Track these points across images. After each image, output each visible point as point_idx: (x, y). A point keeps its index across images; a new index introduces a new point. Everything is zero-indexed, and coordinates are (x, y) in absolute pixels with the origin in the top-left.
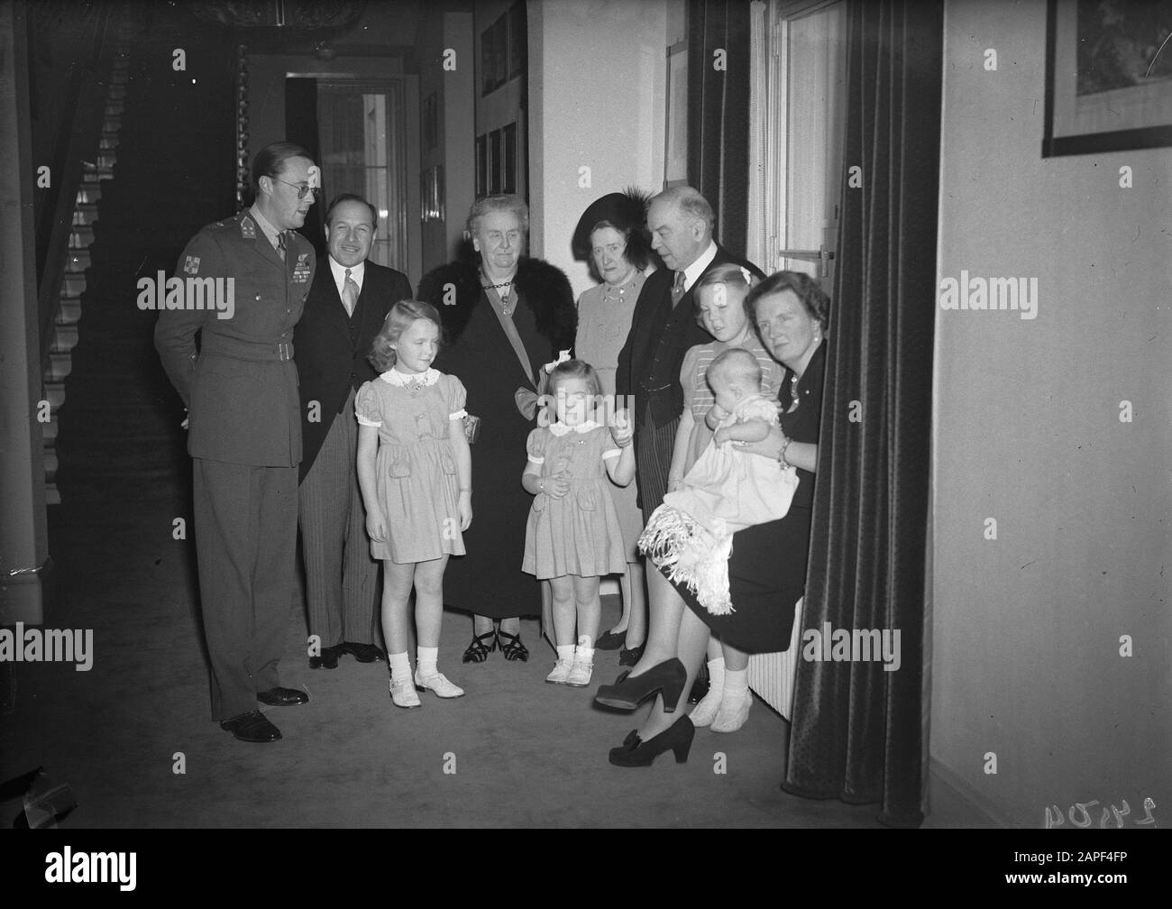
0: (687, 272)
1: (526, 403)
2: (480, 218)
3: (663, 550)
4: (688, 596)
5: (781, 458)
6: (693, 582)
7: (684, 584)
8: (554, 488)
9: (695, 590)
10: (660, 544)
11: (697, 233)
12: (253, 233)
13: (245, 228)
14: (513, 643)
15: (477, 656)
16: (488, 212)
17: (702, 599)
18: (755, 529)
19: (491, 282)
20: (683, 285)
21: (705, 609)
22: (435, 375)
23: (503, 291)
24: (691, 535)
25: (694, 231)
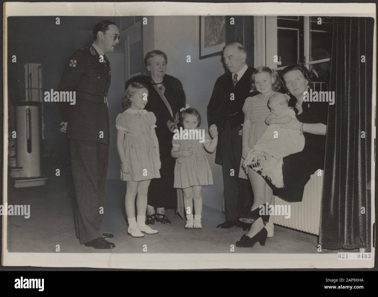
0: (238, 74)
1: (171, 126)
2: (150, 59)
3: (256, 164)
4: (268, 181)
5: (301, 129)
6: (270, 176)
7: (267, 177)
8: (186, 153)
9: (270, 179)
10: (255, 162)
11: (243, 59)
12: (95, 53)
13: (92, 51)
14: (164, 218)
15: (152, 222)
16: (154, 56)
17: (273, 183)
18: (292, 156)
19: (154, 82)
20: (236, 78)
21: (274, 186)
22: (145, 111)
23: (159, 86)
24: (266, 159)
25: (242, 58)
